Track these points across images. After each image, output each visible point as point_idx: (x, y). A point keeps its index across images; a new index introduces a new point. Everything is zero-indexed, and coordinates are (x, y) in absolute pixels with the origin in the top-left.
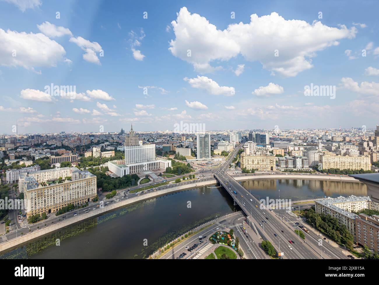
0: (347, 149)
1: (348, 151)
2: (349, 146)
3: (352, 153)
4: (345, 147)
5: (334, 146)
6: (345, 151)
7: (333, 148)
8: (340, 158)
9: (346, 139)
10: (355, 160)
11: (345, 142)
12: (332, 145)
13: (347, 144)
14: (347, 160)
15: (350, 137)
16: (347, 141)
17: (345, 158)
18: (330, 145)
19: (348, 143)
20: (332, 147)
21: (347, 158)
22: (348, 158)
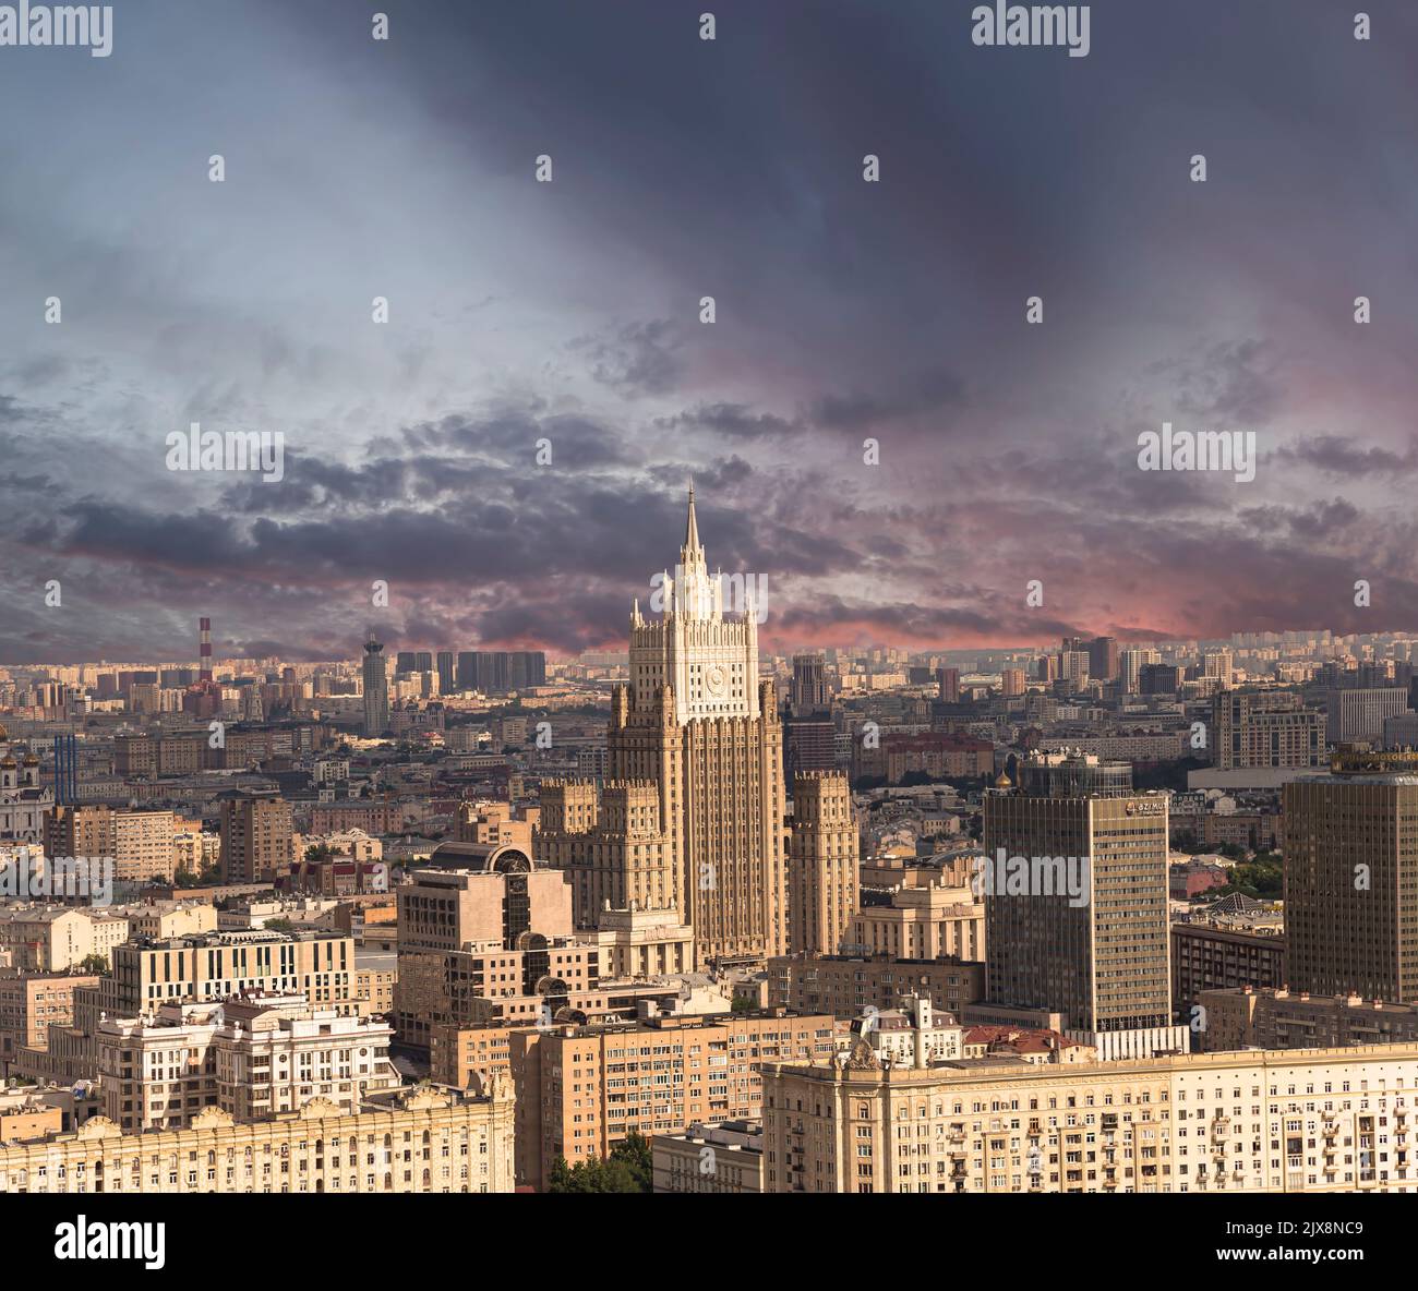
0: (225, 1002)
1: (239, 1034)
2: (264, 958)
3: (286, 1067)
4: (216, 970)
6: (201, 1037)
9: (259, 837)
11: (234, 892)
13: (261, 913)
15: (325, 797)
16: (268, 875)
19: (271, 911)
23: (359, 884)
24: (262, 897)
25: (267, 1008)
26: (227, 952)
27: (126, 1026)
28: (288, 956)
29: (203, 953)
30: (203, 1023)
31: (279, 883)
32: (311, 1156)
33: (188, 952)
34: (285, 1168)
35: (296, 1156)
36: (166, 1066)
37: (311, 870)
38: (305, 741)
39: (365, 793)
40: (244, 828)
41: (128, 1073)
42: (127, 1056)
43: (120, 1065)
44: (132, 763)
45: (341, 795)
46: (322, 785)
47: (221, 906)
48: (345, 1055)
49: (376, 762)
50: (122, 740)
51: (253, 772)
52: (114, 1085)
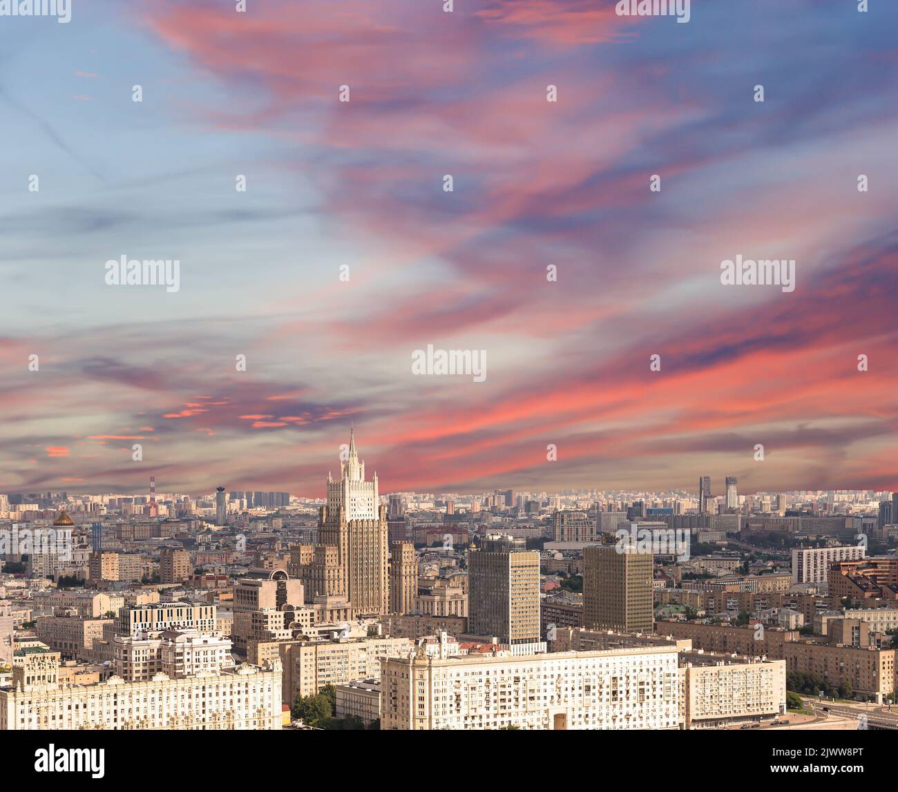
0: (165, 630)
1: (170, 643)
2: (179, 613)
3: (189, 657)
4: (161, 618)
5: (98, 618)
6: (156, 644)
7: (92, 631)
8: (119, 699)
9: (176, 565)
10: (201, 700)
11: (166, 586)
12: (86, 607)
13: (177, 596)
14: (157, 703)
15: (201, 549)
16: (180, 580)
17: (150, 696)
18: (74, 611)
19: (181, 594)
20: (87, 624)
21: (157, 695)
22: (165, 695)
23: (217, 584)
24: (177, 589)
25: (182, 633)
26: (165, 611)
27: (125, 640)
28: (189, 613)
29: (155, 611)
30: (156, 639)
31: (184, 583)
32: (200, 692)
33: (149, 611)
34: (190, 697)
35: (194, 692)
36: (141, 656)
37: (197, 578)
38: (193, 526)
39: (217, 547)
40: (170, 561)
41: (126, 659)
42: (125, 652)
43: (122, 655)
44: (123, 534)
45: (208, 548)
46: (200, 544)
47: (161, 592)
48: (213, 653)
49: (222, 535)
50: (119, 525)
51: (172, 539)
52: (120, 663)
